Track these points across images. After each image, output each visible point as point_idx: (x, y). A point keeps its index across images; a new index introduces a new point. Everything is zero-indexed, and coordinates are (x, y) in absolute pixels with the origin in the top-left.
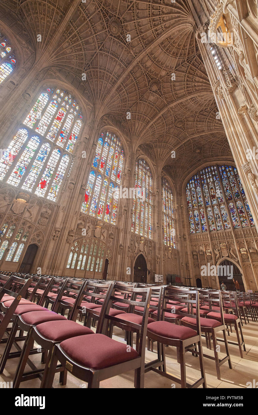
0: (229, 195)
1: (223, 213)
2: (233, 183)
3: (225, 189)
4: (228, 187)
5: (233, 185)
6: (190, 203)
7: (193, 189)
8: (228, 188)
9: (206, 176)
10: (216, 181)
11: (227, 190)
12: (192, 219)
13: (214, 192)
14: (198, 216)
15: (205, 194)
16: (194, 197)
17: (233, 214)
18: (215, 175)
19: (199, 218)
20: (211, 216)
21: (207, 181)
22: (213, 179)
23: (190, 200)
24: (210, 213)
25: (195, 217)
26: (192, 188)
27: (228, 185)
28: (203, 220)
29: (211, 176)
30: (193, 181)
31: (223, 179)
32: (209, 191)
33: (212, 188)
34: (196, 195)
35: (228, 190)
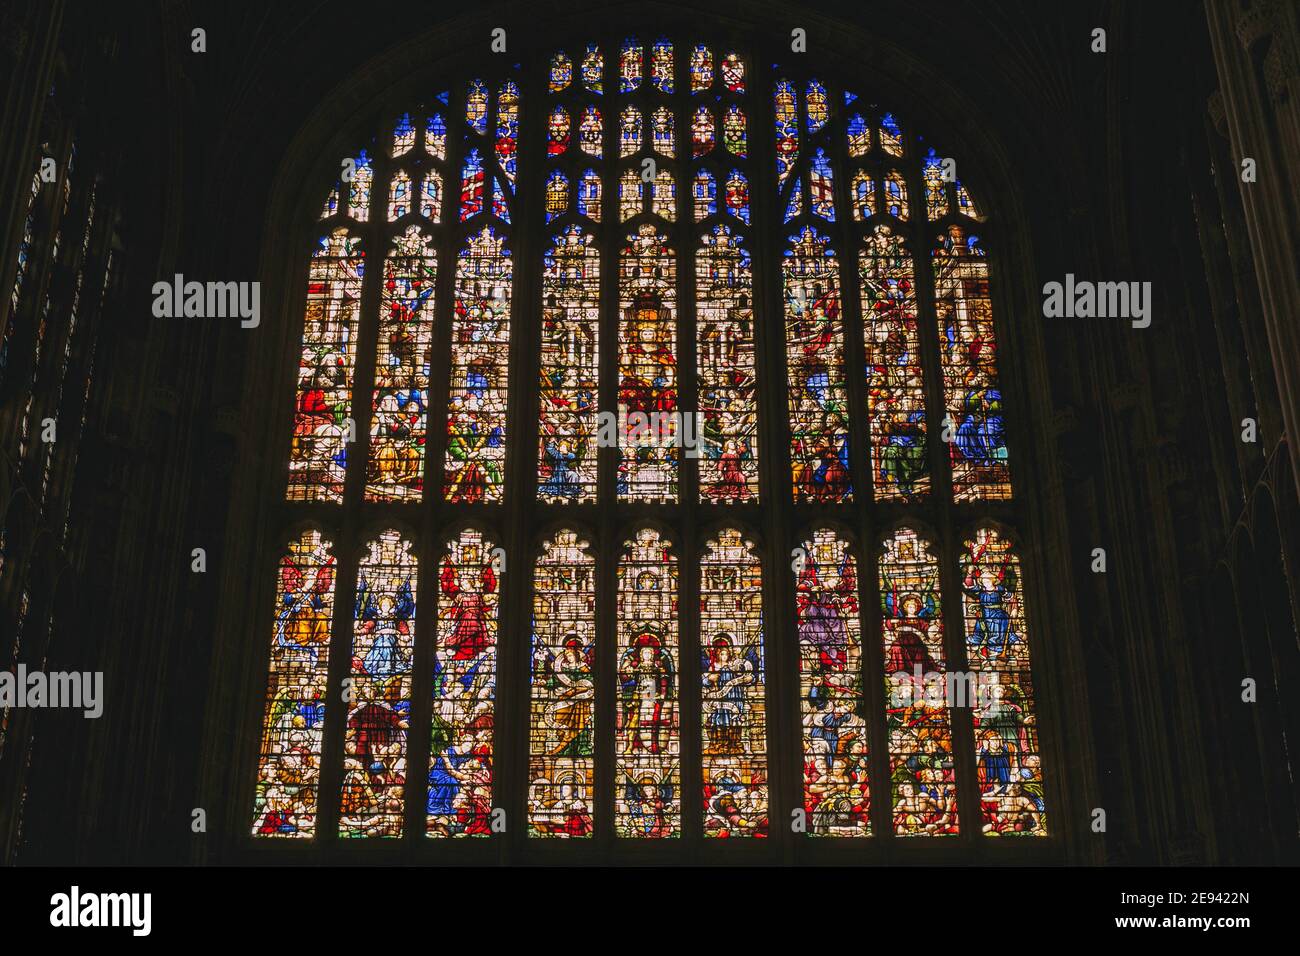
0: (825, 430)
1: (722, 641)
2: (890, 310)
3: (795, 353)
4: (828, 332)
5: (883, 333)
6: (329, 414)
7: (413, 240)
8: (829, 355)
9: (612, 134)
10: (709, 226)
11: (812, 367)
12: (314, 636)
13: (661, 350)
14: (399, 619)
15: (563, 343)
16: (403, 348)
17: (825, 667)
18: (718, 159)
19: (407, 641)
20: (573, 643)
21: (612, 200)
22: (685, 200)
23: (340, 378)
24: (568, 603)
25: (370, 615)
26: (400, 228)
27: (831, 314)
28: (466, 680)
29: (665, 146)
30: (436, 145)
31: (797, 227)
32: (609, 322)
33: (649, 301)
34: (441, 329)
35: (822, 368)
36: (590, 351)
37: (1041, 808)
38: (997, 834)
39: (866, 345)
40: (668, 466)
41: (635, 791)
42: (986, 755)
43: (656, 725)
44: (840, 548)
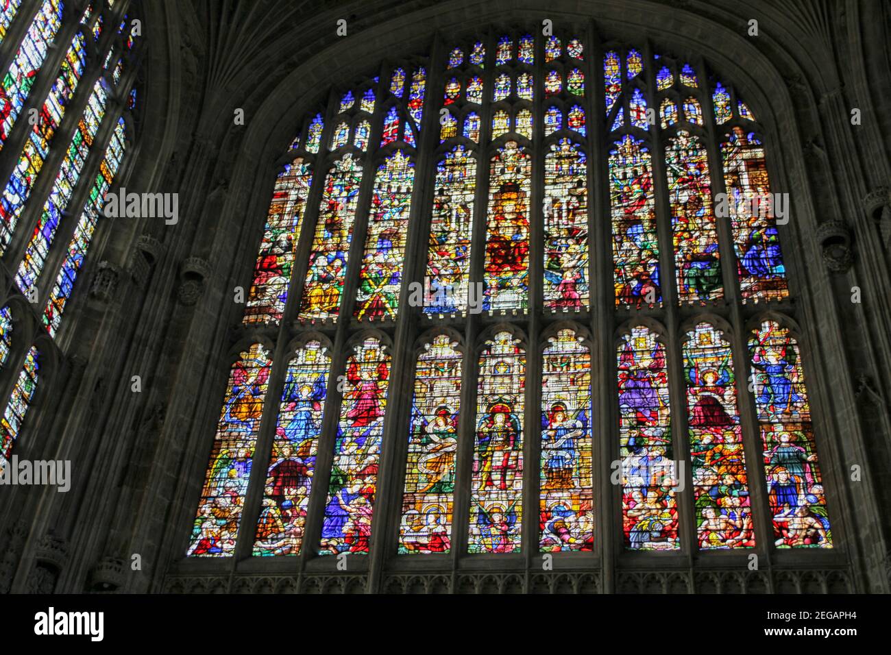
0: (640, 261)
1: (558, 407)
2: (690, 182)
3: (617, 214)
4: (642, 199)
5: (684, 197)
6: (278, 270)
7: (348, 163)
8: (643, 214)
9: (489, 91)
10: (556, 138)
11: (630, 221)
12: (251, 413)
13: (519, 216)
14: (314, 400)
15: (447, 218)
16: (333, 226)
17: (641, 422)
18: (564, 101)
19: (318, 415)
20: (443, 413)
21: (487, 129)
22: (539, 126)
23: (289, 247)
24: (443, 385)
25: (293, 399)
26: (340, 154)
27: (645, 188)
29: (527, 95)
30: (368, 106)
31: (620, 135)
32: (481, 202)
34: (362, 214)
35: (638, 221)
36: (467, 220)
37: (826, 526)
38: (788, 547)
39: (672, 205)
40: (520, 290)
41: (485, 518)
42: (776, 486)
43: (504, 469)
44: (653, 339)
